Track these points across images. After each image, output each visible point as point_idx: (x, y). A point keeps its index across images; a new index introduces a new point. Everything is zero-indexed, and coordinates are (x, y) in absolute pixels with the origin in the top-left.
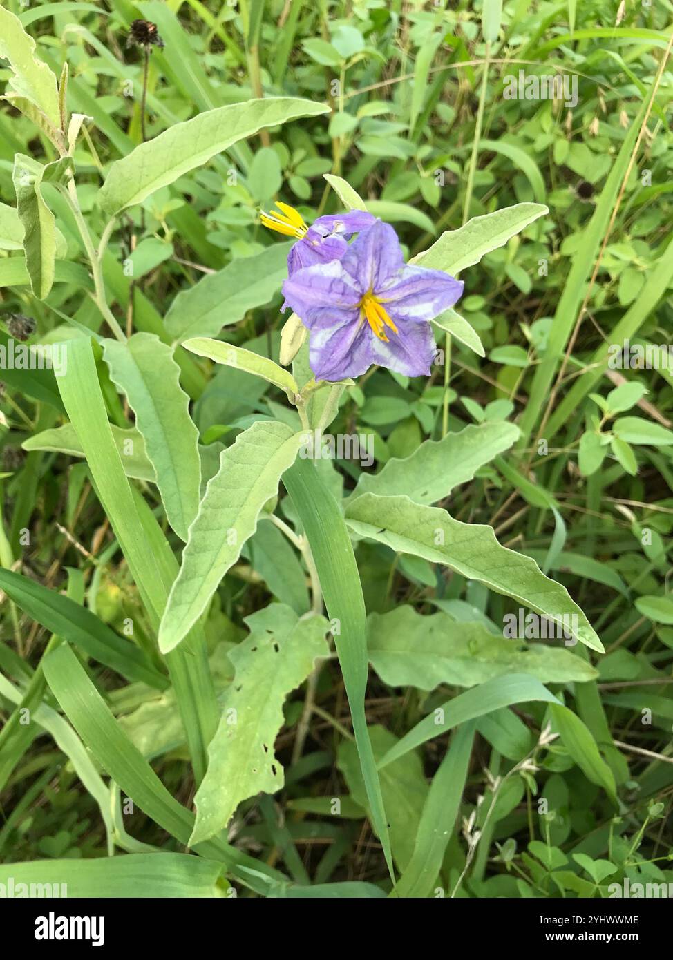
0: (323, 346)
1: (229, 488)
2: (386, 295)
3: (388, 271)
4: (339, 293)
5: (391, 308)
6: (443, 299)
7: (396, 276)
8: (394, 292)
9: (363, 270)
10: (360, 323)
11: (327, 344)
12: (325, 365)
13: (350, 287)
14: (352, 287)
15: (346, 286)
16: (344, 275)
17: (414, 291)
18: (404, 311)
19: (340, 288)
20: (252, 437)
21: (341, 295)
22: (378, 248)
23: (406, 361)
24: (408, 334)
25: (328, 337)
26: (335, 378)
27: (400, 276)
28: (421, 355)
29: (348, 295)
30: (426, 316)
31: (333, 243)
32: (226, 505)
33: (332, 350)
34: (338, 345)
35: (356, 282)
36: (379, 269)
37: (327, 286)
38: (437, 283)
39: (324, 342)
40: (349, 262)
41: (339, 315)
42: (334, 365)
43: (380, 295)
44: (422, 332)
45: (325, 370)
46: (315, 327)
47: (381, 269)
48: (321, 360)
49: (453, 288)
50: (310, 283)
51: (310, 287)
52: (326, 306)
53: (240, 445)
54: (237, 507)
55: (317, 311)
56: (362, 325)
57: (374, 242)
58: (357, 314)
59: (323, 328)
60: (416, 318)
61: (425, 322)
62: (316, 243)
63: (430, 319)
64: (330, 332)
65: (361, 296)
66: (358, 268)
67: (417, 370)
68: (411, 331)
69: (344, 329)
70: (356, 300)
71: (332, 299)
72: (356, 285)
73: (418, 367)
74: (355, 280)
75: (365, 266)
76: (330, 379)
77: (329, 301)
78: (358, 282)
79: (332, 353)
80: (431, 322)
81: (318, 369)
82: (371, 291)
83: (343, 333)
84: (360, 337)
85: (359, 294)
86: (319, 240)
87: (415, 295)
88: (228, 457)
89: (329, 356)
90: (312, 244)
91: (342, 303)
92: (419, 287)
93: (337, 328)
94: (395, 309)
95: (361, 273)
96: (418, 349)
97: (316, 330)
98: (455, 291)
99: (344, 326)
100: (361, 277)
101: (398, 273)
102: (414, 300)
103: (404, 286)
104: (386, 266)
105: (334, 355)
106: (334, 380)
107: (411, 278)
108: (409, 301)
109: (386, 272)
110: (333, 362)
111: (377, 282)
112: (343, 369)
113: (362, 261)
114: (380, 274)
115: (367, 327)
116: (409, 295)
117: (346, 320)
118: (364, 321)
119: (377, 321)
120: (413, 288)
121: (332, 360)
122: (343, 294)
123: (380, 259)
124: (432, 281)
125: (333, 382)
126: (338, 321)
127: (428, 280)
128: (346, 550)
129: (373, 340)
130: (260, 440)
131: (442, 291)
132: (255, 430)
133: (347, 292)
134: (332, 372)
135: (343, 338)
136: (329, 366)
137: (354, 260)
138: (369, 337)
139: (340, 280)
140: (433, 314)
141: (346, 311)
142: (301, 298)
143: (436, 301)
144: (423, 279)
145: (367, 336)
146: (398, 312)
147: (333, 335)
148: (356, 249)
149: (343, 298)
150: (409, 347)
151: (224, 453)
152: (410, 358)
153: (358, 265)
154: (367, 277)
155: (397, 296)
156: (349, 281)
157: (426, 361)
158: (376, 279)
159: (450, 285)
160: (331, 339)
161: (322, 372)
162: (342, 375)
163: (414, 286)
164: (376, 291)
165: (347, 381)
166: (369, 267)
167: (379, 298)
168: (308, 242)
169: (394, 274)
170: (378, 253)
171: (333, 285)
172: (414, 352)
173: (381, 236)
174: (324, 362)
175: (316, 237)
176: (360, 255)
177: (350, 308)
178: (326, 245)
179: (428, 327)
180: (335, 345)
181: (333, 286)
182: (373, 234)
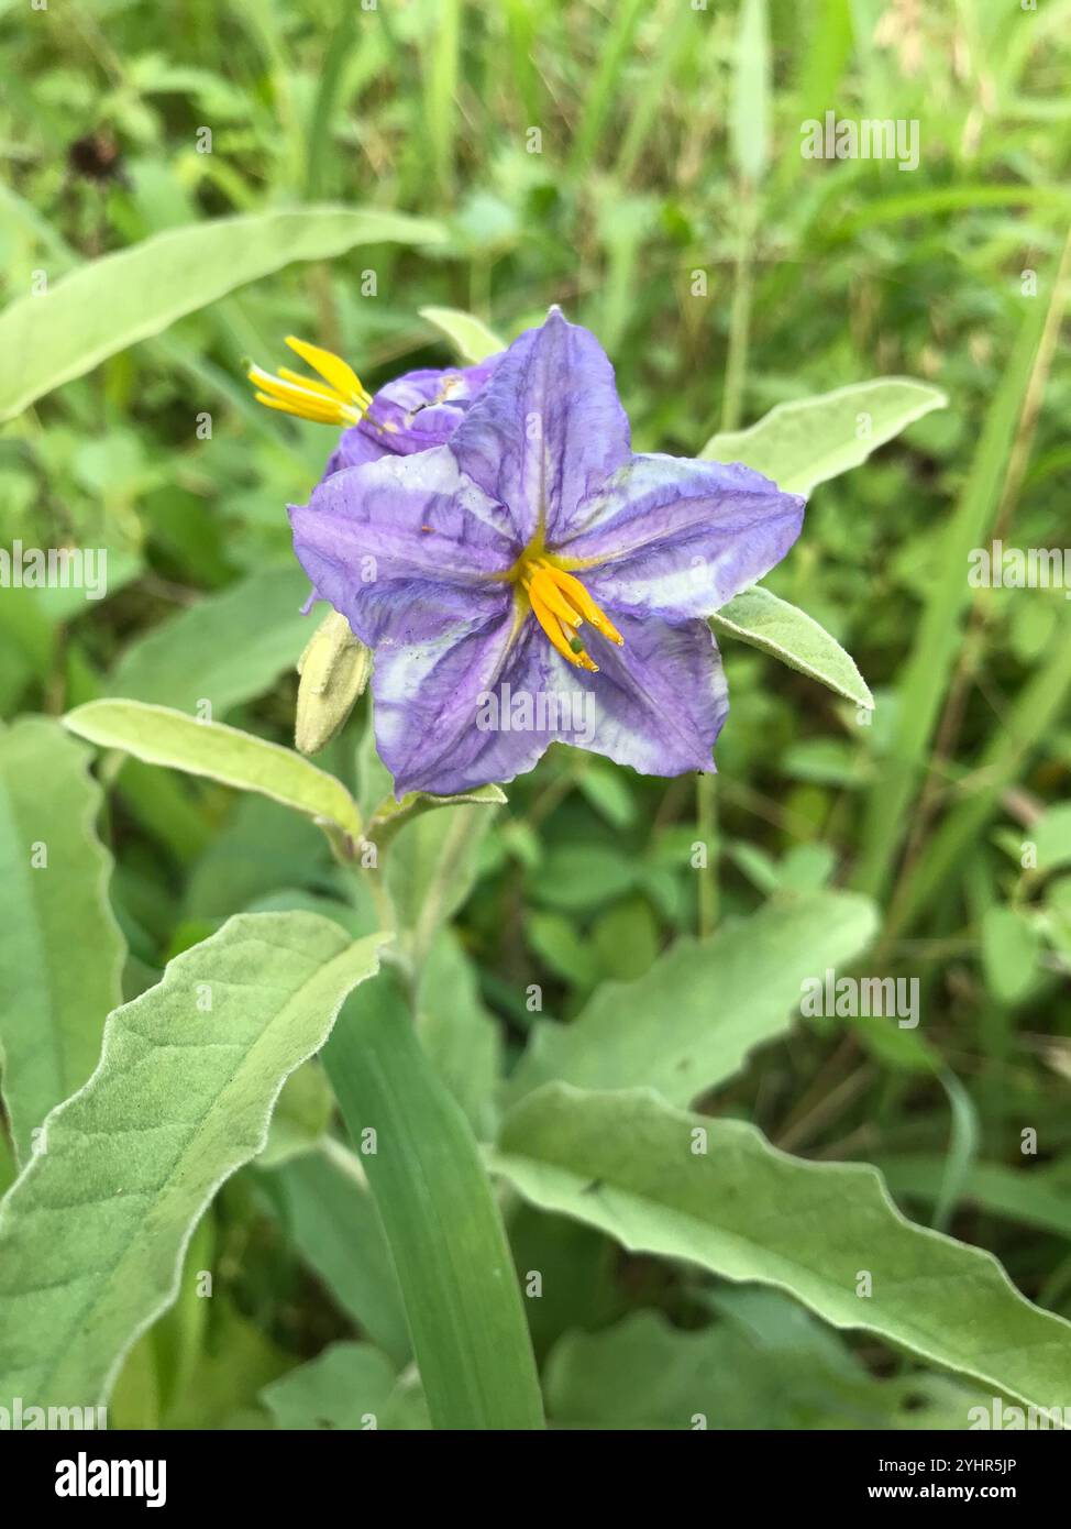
0: (412, 693)
1: (122, 1129)
2: (584, 547)
3: (587, 481)
4: (450, 539)
5: (600, 586)
6: (743, 552)
7: (611, 491)
8: (606, 538)
9: (517, 477)
10: (514, 625)
11: (422, 689)
12: (419, 747)
13: (483, 523)
14: (489, 522)
15: (469, 519)
16: (463, 489)
17: (660, 533)
18: (635, 591)
19: (454, 524)
20: (218, 962)
21: (455, 544)
22: (558, 410)
23: (646, 730)
24: (648, 657)
25: (426, 666)
26: (451, 783)
27: (621, 491)
28: (688, 714)
29: (476, 545)
30: (696, 603)
31: (436, 423)
32: (106, 1187)
33: (437, 704)
34: (453, 688)
35: (500, 509)
36: (560, 472)
37: (414, 518)
38: (728, 506)
39: (416, 683)
40: (476, 453)
41: (453, 604)
42: (444, 746)
43: (567, 549)
44: (687, 651)
45: (420, 761)
46: (387, 641)
47: (567, 475)
48: (408, 733)
49: (775, 518)
50: (366, 510)
51: (366, 520)
52: (415, 575)
53: (176, 987)
54: (143, 1191)
55: (391, 593)
56: (520, 633)
57: (547, 390)
58: (505, 600)
59: (410, 642)
60: (669, 610)
61: (696, 621)
62: (391, 427)
63: (709, 611)
64: (431, 655)
65: (516, 551)
66: (501, 472)
67: (679, 755)
68: (655, 648)
69: (471, 645)
70: (500, 561)
71: (429, 555)
72: (500, 517)
73: (680, 748)
74: (495, 504)
75: (521, 465)
76: (437, 786)
77: (422, 562)
78: (502, 509)
79: (439, 713)
80: (711, 619)
81: (402, 760)
82: (542, 541)
83: (469, 656)
84: (515, 666)
85: (507, 545)
86: (399, 421)
87: (665, 546)
88: (133, 1029)
89: (427, 719)
90: (380, 432)
91: (461, 565)
92: (678, 521)
93: (449, 641)
94: (612, 588)
95: (512, 487)
96: (678, 697)
97: (390, 648)
98: (778, 526)
99: (470, 637)
100: (513, 498)
101: (615, 482)
102: (663, 560)
103: (633, 519)
104: (582, 467)
105: (444, 717)
106: (450, 791)
107: (652, 495)
108: (650, 566)
109: (581, 481)
110: (441, 740)
111: (557, 512)
112: (472, 757)
113: (513, 449)
114: (565, 489)
115: (535, 640)
116: (649, 545)
117: (473, 615)
118: (527, 622)
119: (560, 612)
120: (657, 524)
121: (439, 733)
122: (462, 541)
123: (563, 443)
124: (714, 502)
125: (447, 796)
126: (450, 620)
127: (699, 499)
128: (497, 1273)
129: (554, 674)
130: (247, 970)
131: (741, 530)
132: (230, 941)
133: (473, 536)
134: (442, 766)
135: (468, 670)
136: (433, 751)
137: (490, 446)
138: (541, 667)
139: (453, 502)
140: (715, 595)
141: (473, 591)
142: (341, 553)
143: (726, 559)
144: (686, 499)
145: (535, 665)
146: (620, 594)
147: (441, 662)
148: (493, 413)
149: (463, 553)
150: (654, 692)
151: (120, 1017)
152: (656, 724)
153: (503, 461)
154: (528, 497)
155: (615, 549)
156: (477, 503)
157: (703, 728)
158: (553, 505)
159: (763, 509)
160: (434, 675)
161: (412, 767)
162: (472, 775)
163: (663, 519)
164: (556, 538)
165: (485, 791)
166: (534, 469)
167: (566, 558)
168: (370, 429)
169: (605, 485)
170: (558, 426)
171: (433, 514)
172: (666, 705)
173: (565, 370)
174: (418, 740)
175: (389, 415)
176: (507, 433)
177: (483, 582)
178: (419, 430)
179: (703, 636)
180: (447, 689)
181: (433, 519)
182: (540, 363)
